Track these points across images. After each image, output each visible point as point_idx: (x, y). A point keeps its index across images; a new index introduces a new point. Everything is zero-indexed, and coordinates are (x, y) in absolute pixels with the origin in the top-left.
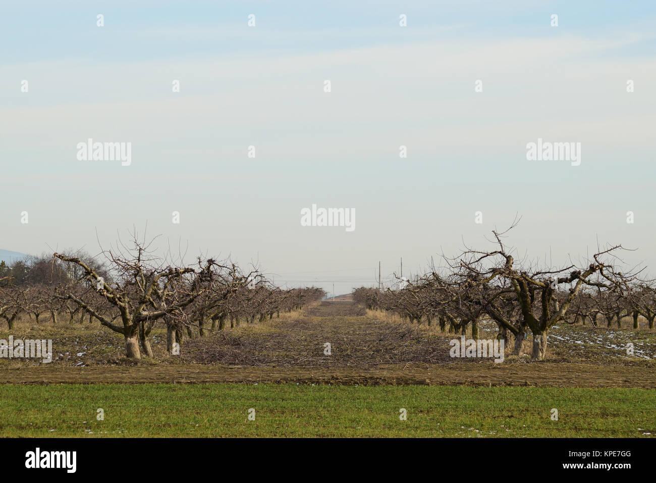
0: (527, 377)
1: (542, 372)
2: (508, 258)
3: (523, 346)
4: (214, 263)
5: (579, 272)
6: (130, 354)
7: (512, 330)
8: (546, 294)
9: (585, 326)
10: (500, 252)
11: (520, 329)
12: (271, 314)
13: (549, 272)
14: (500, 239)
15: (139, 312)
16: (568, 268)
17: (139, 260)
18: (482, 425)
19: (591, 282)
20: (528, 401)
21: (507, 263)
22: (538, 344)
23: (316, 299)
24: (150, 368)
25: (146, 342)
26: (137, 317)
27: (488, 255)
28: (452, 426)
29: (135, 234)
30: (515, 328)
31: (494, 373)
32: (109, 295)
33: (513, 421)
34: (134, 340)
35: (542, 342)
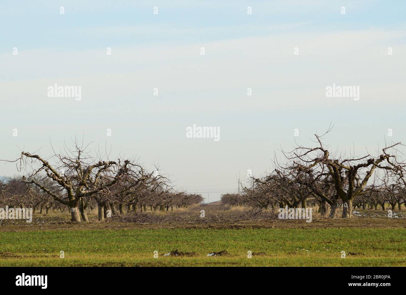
0: (339, 226)
1: (349, 223)
2: (326, 152)
3: (336, 212)
4: (129, 163)
5: (373, 160)
6: (74, 219)
7: (329, 202)
8: (351, 174)
9: (376, 211)
10: (320, 148)
11: (334, 201)
12: (168, 208)
13: (353, 160)
14: (320, 140)
15: (80, 191)
16: (365, 157)
17: (79, 159)
18: (311, 247)
19: (381, 166)
20: (341, 235)
21: (325, 155)
22: (346, 208)
23: (197, 203)
24: (87, 225)
25: (84, 213)
26: (78, 194)
27: (312, 150)
28: (290, 248)
29: (76, 141)
30: (331, 200)
31: (317, 224)
32: (59, 179)
33: (331, 244)
34: (76, 210)
35: (349, 207)
